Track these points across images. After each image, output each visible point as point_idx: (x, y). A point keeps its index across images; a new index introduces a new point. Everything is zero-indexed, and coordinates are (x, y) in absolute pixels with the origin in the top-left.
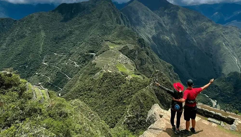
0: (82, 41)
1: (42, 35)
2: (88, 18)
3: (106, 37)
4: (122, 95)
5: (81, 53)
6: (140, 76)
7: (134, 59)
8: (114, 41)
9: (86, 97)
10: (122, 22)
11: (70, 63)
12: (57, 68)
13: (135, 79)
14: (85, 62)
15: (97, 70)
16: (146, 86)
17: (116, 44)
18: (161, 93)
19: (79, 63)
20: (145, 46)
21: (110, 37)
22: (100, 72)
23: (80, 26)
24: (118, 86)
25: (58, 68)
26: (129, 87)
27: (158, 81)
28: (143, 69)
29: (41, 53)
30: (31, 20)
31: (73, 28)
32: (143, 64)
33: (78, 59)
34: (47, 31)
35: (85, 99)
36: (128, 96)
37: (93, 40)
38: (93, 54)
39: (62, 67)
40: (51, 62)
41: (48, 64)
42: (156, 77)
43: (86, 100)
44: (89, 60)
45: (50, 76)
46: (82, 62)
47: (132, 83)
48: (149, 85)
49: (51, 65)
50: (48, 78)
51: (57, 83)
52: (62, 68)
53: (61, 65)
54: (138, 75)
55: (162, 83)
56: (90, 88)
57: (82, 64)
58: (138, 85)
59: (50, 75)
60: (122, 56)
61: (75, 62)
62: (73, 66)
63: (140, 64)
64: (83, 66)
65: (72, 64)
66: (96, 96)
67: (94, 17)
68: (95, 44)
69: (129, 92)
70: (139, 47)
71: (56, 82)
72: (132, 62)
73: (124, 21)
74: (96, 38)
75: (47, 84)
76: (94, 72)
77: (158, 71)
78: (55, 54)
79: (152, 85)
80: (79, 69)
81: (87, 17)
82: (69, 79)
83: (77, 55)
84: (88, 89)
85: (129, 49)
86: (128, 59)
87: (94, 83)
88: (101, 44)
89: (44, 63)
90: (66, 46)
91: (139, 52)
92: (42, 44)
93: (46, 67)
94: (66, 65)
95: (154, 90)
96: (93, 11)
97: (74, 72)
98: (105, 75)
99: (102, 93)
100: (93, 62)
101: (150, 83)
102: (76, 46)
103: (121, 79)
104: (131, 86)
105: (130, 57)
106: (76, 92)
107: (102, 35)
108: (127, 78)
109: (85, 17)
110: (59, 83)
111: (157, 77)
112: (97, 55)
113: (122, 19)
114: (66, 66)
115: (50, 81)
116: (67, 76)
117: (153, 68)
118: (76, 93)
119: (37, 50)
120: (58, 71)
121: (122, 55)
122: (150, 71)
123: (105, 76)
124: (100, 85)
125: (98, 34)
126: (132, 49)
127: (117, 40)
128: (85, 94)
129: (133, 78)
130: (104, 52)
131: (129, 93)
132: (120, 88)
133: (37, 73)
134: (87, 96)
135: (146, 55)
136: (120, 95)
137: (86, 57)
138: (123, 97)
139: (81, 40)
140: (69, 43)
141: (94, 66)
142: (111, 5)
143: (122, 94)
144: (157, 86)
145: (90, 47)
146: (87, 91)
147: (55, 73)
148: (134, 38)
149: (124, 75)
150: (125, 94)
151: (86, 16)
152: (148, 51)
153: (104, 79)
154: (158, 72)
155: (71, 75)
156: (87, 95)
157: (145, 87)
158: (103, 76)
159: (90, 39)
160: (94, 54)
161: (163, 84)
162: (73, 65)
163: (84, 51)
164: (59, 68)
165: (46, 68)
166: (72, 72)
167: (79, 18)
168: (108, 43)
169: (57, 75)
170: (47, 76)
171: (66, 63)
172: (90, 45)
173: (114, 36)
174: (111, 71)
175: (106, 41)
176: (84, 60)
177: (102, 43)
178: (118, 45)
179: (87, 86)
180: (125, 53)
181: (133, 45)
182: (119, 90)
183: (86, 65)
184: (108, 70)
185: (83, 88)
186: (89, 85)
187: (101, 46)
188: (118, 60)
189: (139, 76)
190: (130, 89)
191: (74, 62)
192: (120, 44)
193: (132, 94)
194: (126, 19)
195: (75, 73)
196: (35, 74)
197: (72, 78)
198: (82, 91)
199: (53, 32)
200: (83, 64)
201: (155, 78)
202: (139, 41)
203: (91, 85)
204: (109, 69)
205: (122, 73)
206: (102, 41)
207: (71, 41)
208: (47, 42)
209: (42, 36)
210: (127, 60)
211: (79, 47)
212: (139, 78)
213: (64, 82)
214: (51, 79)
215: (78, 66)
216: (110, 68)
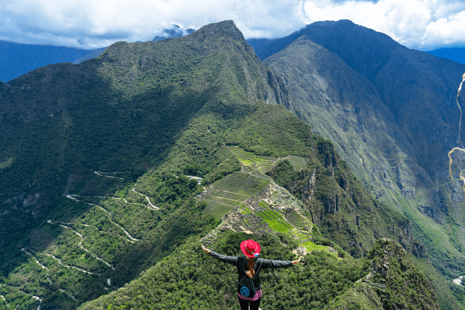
0: (165, 142)
1: (64, 123)
2: (182, 82)
3: (229, 135)
4: (284, 300)
5: (163, 174)
6: (331, 248)
7: (307, 196)
8: (252, 147)
9: (182, 296)
10: (271, 94)
11: (135, 200)
12: (100, 209)
13: (318, 258)
14: (173, 198)
15: (208, 223)
16: (354, 281)
17: (258, 155)
18: (396, 304)
19: (158, 202)
20: (334, 164)
21: (240, 135)
22: (219, 231)
23: (160, 103)
24: (270, 273)
25: (105, 210)
26: (302, 280)
27: (389, 267)
28: (329, 225)
29: (60, 170)
30: (38, 83)
31: (144, 107)
32: (329, 210)
33: (157, 190)
34: (78, 112)
35: (179, 301)
36: (302, 303)
37: (196, 140)
38: (196, 178)
39: (114, 209)
40: (86, 193)
41: (77, 198)
42: (383, 257)
43: (183, 303)
44: (184, 196)
45: (83, 231)
46: (167, 200)
47: (312, 268)
48: (362, 277)
49: (86, 201)
50: (78, 236)
51: (102, 251)
52: (113, 212)
53: (111, 203)
54: (325, 244)
55: (399, 273)
56: (194, 273)
57: (167, 204)
58: (330, 274)
59: (83, 228)
60: (275, 190)
61: (147, 198)
62: (143, 207)
63: (322, 210)
64: (169, 209)
65: (141, 202)
66: (211, 296)
67: (196, 80)
68: (200, 151)
69: (304, 292)
70: (320, 164)
71: (98, 249)
72: (302, 207)
73: (275, 91)
74: (203, 136)
75: (74, 251)
76: (201, 229)
77: (389, 240)
78: (96, 172)
79: (370, 278)
80: (159, 218)
81: (179, 78)
82: (133, 241)
83: (153, 179)
84: (188, 275)
85: (292, 170)
86: (292, 197)
87: (204, 259)
88: (215, 152)
89: (69, 196)
90: (125, 154)
91: (318, 177)
92: (65, 145)
93: (72, 208)
94: (125, 203)
95: (379, 293)
96: (195, 64)
97: (146, 222)
98: (234, 240)
99: (227, 288)
100: (198, 200)
101: (364, 272)
102: (151, 155)
103: (280, 254)
104: (309, 276)
105: (295, 193)
106: (156, 279)
107: (218, 130)
108: (295, 252)
109: (174, 78)
110: (106, 249)
111: (387, 259)
112: (206, 184)
113: (271, 85)
114: (125, 207)
115: (83, 244)
116: (127, 233)
117: (357, 224)
118: (156, 283)
119: (51, 161)
120: (103, 218)
121: (277, 186)
122: (349, 231)
123: (234, 243)
124: (222, 267)
125: (208, 124)
126: (302, 171)
127: (259, 144)
128: (180, 288)
129: (314, 254)
130: (225, 175)
131: (305, 295)
132: (277, 280)
133: (49, 221)
134: (185, 293)
135: (340, 187)
136: (278, 299)
137: (178, 186)
138: (286, 305)
139: (164, 139)
140: (131, 145)
141: (198, 212)
142: (243, 48)
143: (285, 297)
144: (384, 282)
145: (187, 158)
146: (185, 279)
147: (96, 223)
148: (305, 139)
149: (286, 242)
150: (293, 297)
151: (178, 75)
152: (342, 176)
153: (231, 251)
154: (387, 243)
155: (139, 231)
156: (186, 290)
157: (350, 281)
158: (229, 242)
159: (186, 138)
160: (199, 178)
161: (403, 276)
162: (142, 205)
163: (171, 170)
164: (107, 209)
165: (73, 210)
166: (140, 223)
167: (159, 81)
168: (235, 151)
169: (101, 229)
170: (75, 230)
171: (124, 197)
172: (186, 154)
173: (251, 134)
174: (251, 230)
175: (229, 144)
176: (173, 193)
177: (218, 149)
178: (265, 157)
179: (184, 266)
180: (283, 180)
181: (303, 159)
182: (274, 286)
183: (177, 206)
184: (241, 227)
185: (175, 271)
186: (189, 263)
187: (215, 157)
188: (266, 200)
189: (327, 249)
190: (306, 285)
191: (144, 197)
192: (269, 155)
193: (312, 298)
194: (281, 87)
195: (150, 226)
196: (46, 223)
197: (142, 241)
198: (171, 278)
199: (92, 116)
200: (170, 203)
201: (379, 261)
202: (319, 148)
203: (195, 265)
204: (244, 224)
205: (281, 238)
206: (219, 144)
207: (137, 141)
208: (76, 142)
209: (66, 126)
210: (289, 200)
211: (157, 159)
212: (329, 255)
213: (119, 248)
214: (85, 238)
215: (155, 207)
216: (246, 221)
